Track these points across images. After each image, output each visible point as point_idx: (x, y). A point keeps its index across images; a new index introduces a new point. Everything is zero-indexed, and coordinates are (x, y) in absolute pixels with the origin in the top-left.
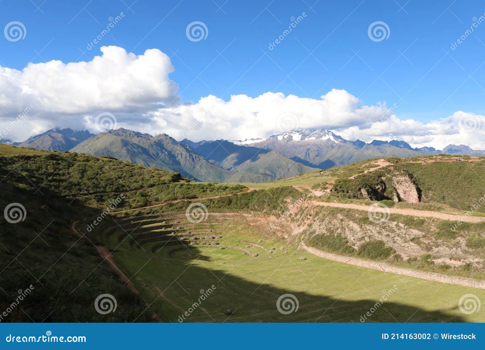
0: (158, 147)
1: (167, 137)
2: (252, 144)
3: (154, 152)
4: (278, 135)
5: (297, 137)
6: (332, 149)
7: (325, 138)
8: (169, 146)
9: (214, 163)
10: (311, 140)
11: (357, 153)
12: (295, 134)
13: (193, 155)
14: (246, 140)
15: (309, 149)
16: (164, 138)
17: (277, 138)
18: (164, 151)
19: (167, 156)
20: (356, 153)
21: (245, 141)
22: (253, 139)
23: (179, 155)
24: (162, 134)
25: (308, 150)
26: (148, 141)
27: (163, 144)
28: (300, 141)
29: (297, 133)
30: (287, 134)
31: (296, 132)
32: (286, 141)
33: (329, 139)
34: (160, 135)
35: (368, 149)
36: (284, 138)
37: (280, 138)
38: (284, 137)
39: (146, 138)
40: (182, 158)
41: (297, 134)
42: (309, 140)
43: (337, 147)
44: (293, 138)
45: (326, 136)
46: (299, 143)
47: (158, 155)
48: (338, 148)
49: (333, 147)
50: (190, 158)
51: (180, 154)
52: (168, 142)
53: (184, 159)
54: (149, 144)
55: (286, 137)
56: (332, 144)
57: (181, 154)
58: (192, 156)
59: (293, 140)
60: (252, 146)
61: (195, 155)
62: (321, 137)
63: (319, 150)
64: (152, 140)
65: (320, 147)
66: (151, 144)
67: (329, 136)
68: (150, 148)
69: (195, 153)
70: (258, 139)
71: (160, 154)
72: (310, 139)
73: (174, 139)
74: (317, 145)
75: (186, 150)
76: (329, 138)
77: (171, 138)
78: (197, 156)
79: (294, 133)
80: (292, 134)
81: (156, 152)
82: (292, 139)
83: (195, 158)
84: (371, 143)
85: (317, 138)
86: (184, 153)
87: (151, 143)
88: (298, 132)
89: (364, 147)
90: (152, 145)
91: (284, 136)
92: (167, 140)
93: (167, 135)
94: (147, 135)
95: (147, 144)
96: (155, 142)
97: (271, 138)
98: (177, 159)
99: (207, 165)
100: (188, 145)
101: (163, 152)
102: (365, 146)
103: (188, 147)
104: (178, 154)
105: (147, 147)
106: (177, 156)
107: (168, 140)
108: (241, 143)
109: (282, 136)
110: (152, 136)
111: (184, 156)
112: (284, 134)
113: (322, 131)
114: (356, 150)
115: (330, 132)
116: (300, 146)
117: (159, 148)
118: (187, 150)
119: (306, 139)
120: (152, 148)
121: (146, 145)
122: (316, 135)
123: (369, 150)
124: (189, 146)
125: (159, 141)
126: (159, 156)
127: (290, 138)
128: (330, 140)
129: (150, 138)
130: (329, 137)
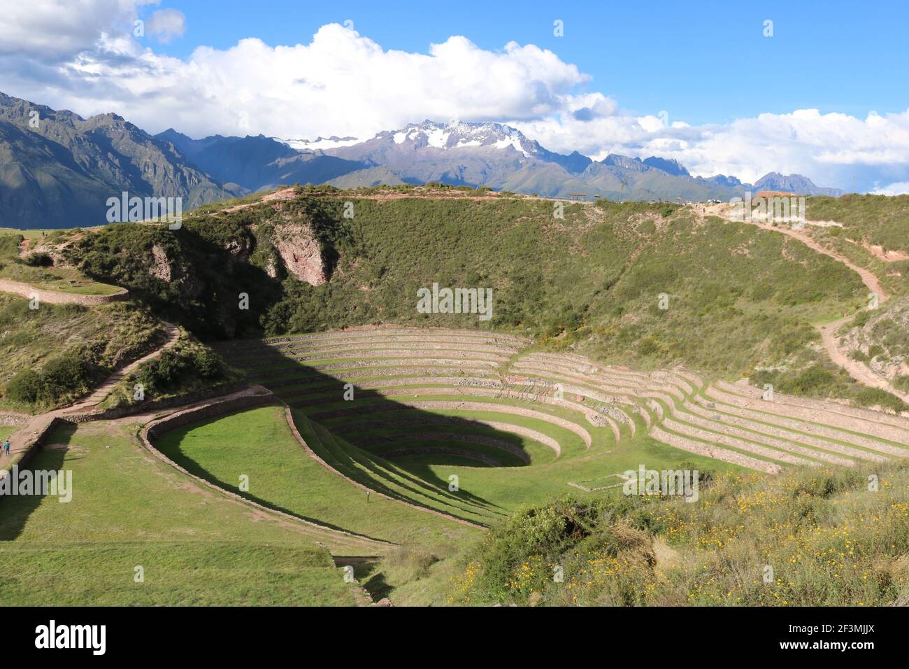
0: (94, 146)
1: (119, 121)
2: (331, 150)
3: (85, 158)
4: (394, 132)
5: (437, 139)
6: (516, 170)
7: (501, 145)
8: (124, 145)
9: (239, 192)
10: (469, 147)
11: (570, 181)
12: (436, 130)
13: (184, 169)
14: (320, 139)
15: (465, 168)
16: (111, 123)
17: (393, 138)
18: (110, 155)
19: (117, 170)
20: (566, 183)
21: (316, 141)
22: (335, 139)
23: (148, 169)
24: (106, 114)
25: (461, 171)
26: (70, 130)
27: (112, 139)
28: (445, 148)
29: (438, 129)
30: (416, 128)
31: (435, 125)
32: (412, 146)
33: (511, 147)
34: (102, 117)
35: (595, 175)
36: (407, 138)
37: (399, 139)
38: (410, 136)
39: (65, 122)
40: (157, 176)
41: (440, 131)
42: (464, 147)
43: (528, 165)
44: (429, 141)
45: (504, 138)
46: (442, 153)
47: (94, 163)
48: (530, 168)
49: (517, 165)
50: (175, 176)
51: (151, 165)
52: (120, 136)
53: (161, 178)
54: (73, 138)
55: (412, 137)
56: (517, 160)
57: (155, 166)
58: (182, 173)
59: (428, 146)
60: (334, 154)
61: (189, 169)
62: (494, 141)
63: (487, 171)
64: (81, 128)
65: (491, 164)
66: (78, 136)
67: (510, 139)
68: (76, 148)
69: (188, 165)
70: (348, 139)
71: (100, 163)
72: (468, 144)
73: (136, 128)
74: (482, 160)
75: (166, 157)
76: (512, 144)
77: (128, 125)
78: (193, 172)
79: (433, 128)
80: (427, 132)
81: (90, 157)
82: (428, 144)
83: (187, 177)
84: (603, 162)
85: (484, 143)
86: (162, 163)
87: (76, 135)
88: (441, 126)
89: (588, 169)
90: (79, 139)
91: (410, 134)
92: (120, 131)
93: (120, 118)
94: (69, 113)
95: (66, 136)
96: (88, 133)
97: (378, 138)
98: (144, 177)
99: (217, 194)
100: (172, 145)
101: (107, 159)
102: (589, 166)
103: (172, 150)
104: (145, 166)
105: (66, 144)
106: (145, 171)
107: (121, 129)
108: (306, 147)
109: (405, 135)
110: (80, 118)
111: (160, 171)
112: (410, 130)
113: (497, 128)
114: (568, 175)
115: (515, 130)
116: (444, 160)
117: (97, 148)
118: (170, 157)
119: (460, 145)
120: (79, 148)
121: (62, 138)
122: (482, 137)
123: (598, 176)
124: (175, 149)
125: (100, 130)
126: (98, 168)
127: (423, 140)
128: (514, 148)
129: (77, 123)
130: (511, 142)
